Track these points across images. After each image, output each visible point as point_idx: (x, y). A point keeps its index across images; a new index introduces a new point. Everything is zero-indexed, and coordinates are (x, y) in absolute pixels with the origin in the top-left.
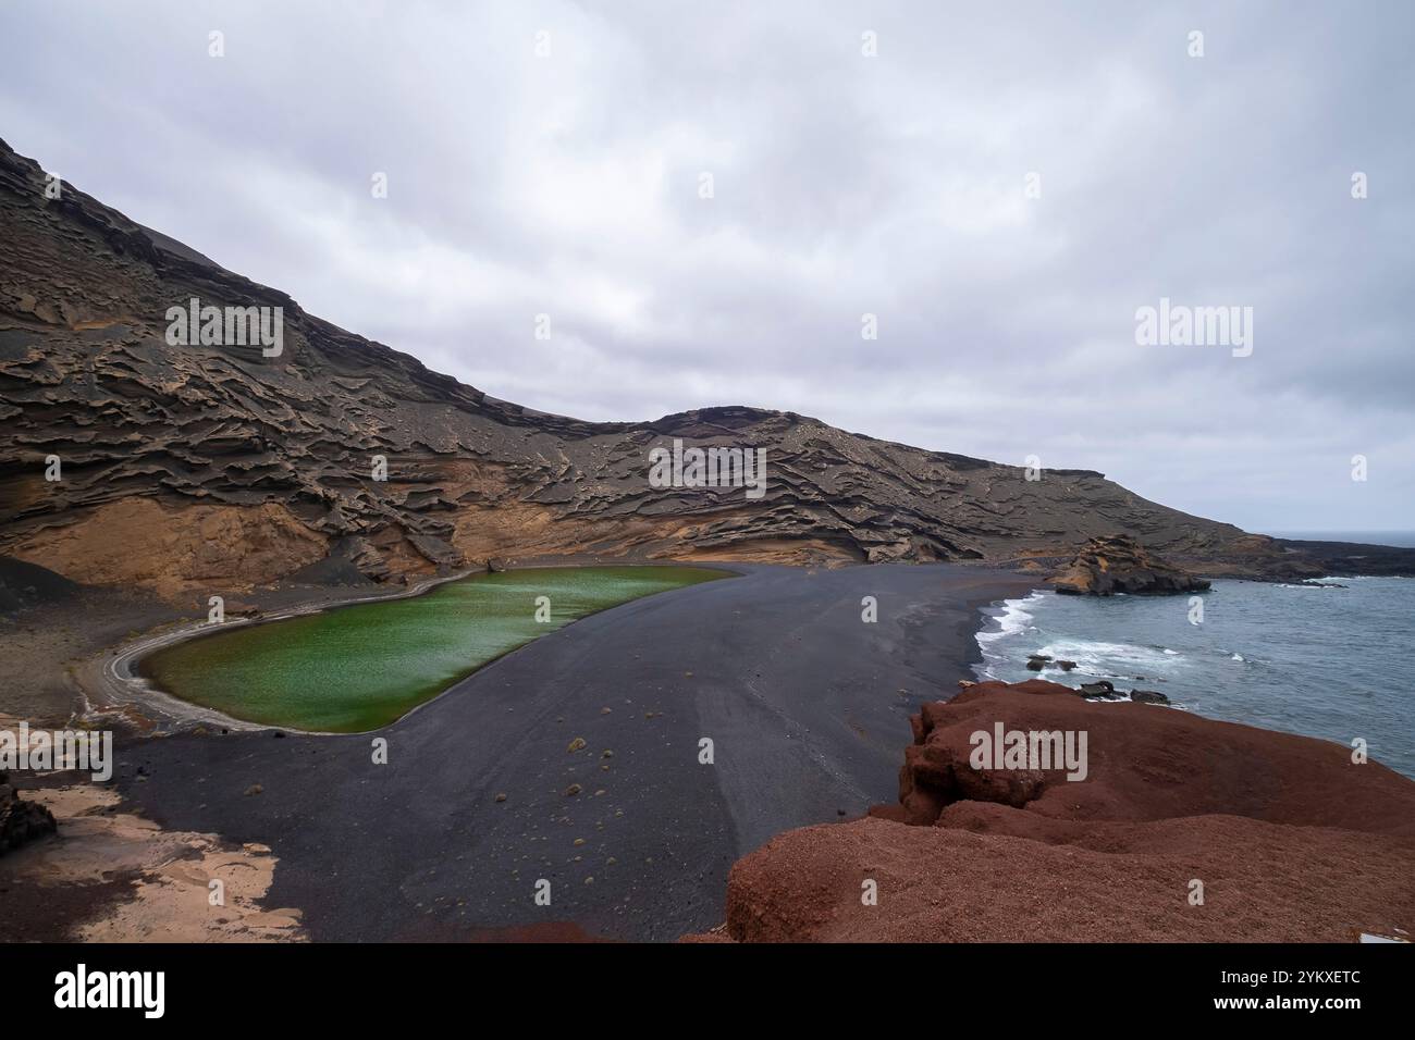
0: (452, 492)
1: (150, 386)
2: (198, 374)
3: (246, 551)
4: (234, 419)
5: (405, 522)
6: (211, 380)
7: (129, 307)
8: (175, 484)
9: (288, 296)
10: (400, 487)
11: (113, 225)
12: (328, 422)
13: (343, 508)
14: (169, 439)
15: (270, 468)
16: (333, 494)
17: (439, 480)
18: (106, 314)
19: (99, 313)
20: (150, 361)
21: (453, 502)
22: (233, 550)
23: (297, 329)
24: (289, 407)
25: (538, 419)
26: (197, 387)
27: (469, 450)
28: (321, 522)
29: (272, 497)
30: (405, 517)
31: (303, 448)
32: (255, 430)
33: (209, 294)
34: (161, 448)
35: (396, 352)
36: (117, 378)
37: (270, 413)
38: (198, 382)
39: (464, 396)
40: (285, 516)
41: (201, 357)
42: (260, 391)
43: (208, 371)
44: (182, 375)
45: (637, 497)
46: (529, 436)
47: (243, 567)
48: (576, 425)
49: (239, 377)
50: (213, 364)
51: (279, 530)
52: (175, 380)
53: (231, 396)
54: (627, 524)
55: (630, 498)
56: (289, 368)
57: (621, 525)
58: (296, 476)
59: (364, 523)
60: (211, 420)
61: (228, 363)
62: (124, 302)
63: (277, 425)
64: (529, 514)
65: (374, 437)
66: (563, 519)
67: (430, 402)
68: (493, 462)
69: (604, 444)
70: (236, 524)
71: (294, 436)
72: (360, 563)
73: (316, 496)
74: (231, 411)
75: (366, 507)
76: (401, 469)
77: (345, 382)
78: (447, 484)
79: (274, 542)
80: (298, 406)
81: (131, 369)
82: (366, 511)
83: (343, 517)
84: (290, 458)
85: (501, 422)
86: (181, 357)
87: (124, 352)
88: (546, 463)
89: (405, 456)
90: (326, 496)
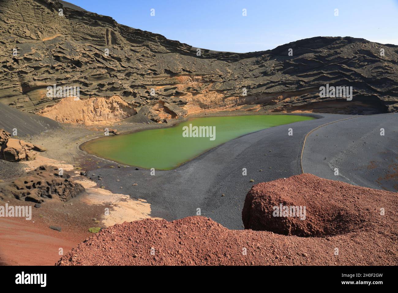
0: (181, 87)
1: (70, 58)
2: (85, 52)
3: (109, 112)
4: (99, 67)
5: (163, 100)
6: (89, 54)
7: (58, 31)
8: (84, 91)
9: (112, 18)
10: (161, 87)
12: (131, 65)
13: (140, 96)
14: (79, 76)
15: (113, 83)
16: (136, 91)
17: (175, 84)
18: (52, 35)
19: (50, 34)
20: (68, 49)
21: (182, 92)
22: (105, 111)
23: (116, 31)
24: (117, 61)
25: (216, 54)
26: (85, 57)
27: (187, 71)
28: (133, 102)
29: (116, 94)
30: (163, 98)
31: (124, 75)
32: (106, 71)
33: (83, 22)
34: (77, 79)
35: (154, 34)
36: (59, 57)
37: (110, 64)
38: (85, 55)
39: (184, 48)
40: (121, 100)
41: (84, 46)
42: (105, 56)
43: (88, 51)
44: (80, 53)
45: (264, 85)
46: (212, 62)
47: (109, 117)
48: (234, 55)
49: (98, 52)
50: (88, 48)
51: (119, 105)
52: (77, 55)
53: (96, 59)
54: (259, 97)
55: (260, 86)
56: (115, 46)
58: (122, 86)
59: (149, 101)
60: (91, 68)
61: (94, 47)
62: (57, 29)
63: (113, 68)
64: (215, 95)
65: (148, 69)
66: (229, 96)
67: (169, 53)
68: (198, 75)
69: (247, 62)
70: (104, 103)
71: (119, 71)
72: (149, 115)
73: (131, 92)
74: (97, 64)
75: (148, 95)
76: (160, 80)
77: (136, 49)
78: (178, 85)
79: (118, 109)
80: (119, 60)
81: (63, 53)
82: (149, 97)
83: (140, 99)
84: (119, 79)
85: (200, 58)
86: (78, 47)
87: (60, 47)
88: (221, 73)
89: (161, 75)
90: (134, 92)
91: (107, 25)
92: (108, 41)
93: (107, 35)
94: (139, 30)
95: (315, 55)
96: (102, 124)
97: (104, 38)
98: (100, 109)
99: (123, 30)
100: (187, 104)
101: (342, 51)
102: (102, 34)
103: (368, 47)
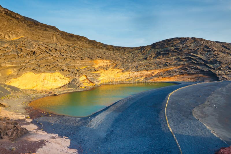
1: (29, 50)
2: (39, 47)
3: (53, 82)
6: (41, 48)
7: (22, 34)
9: (55, 27)
10: (85, 67)
11: (17, 16)
17: (93, 65)
18: (18, 36)
20: (28, 45)
22: (50, 82)
23: (58, 34)
24: (58, 52)
26: (39, 50)
27: (100, 58)
28: (68, 76)
29: (57, 71)
32: (52, 58)
33: (38, 29)
34: (33, 62)
35: (81, 37)
36: (22, 49)
37: (54, 53)
39: (98, 45)
40: (60, 75)
41: (38, 43)
42: (51, 49)
49: (47, 47)
50: (41, 44)
51: (59, 78)
52: (34, 48)
53: (46, 51)
54: (143, 72)
56: (57, 44)
57: (141, 73)
58: (62, 67)
59: (77, 75)
60: (42, 56)
61: (44, 44)
63: (56, 56)
65: (78, 57)
68: (106, 60)
73: (66, 70)
74: (46, 54)
76: (85, 63)
78: (96, 66)
79: (59, 80)
80: (60, 51)
81: (24, 47)
85: (108, 50)
87: (23, 44)
88: (120, 59)
89: (85, 60)
90: (68, 70)
91: (53, 31)
92: (53, 40)
93: (53, 37)
94: (72, 34)
95: (175, 48)
96: (48, 89)
97: (51, 38)
98: (47, 80)
99: (62, 34)
100: (101, 77)
101: (190, 46)
102: (50, 36)
103: (206, 43)
